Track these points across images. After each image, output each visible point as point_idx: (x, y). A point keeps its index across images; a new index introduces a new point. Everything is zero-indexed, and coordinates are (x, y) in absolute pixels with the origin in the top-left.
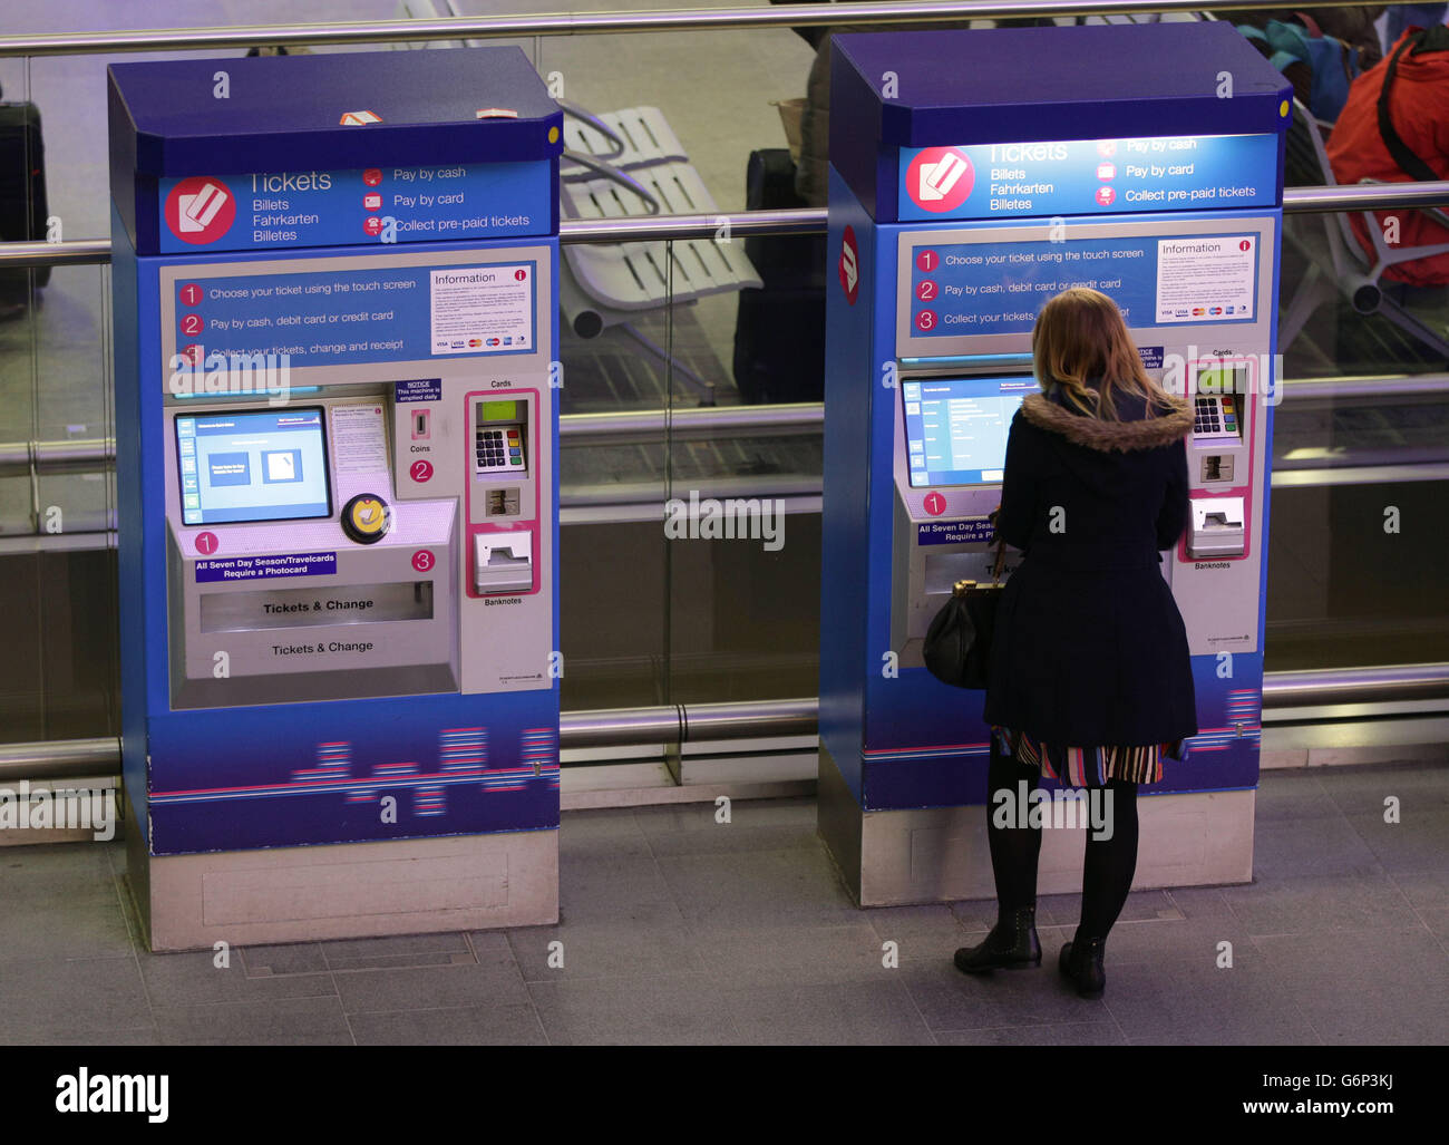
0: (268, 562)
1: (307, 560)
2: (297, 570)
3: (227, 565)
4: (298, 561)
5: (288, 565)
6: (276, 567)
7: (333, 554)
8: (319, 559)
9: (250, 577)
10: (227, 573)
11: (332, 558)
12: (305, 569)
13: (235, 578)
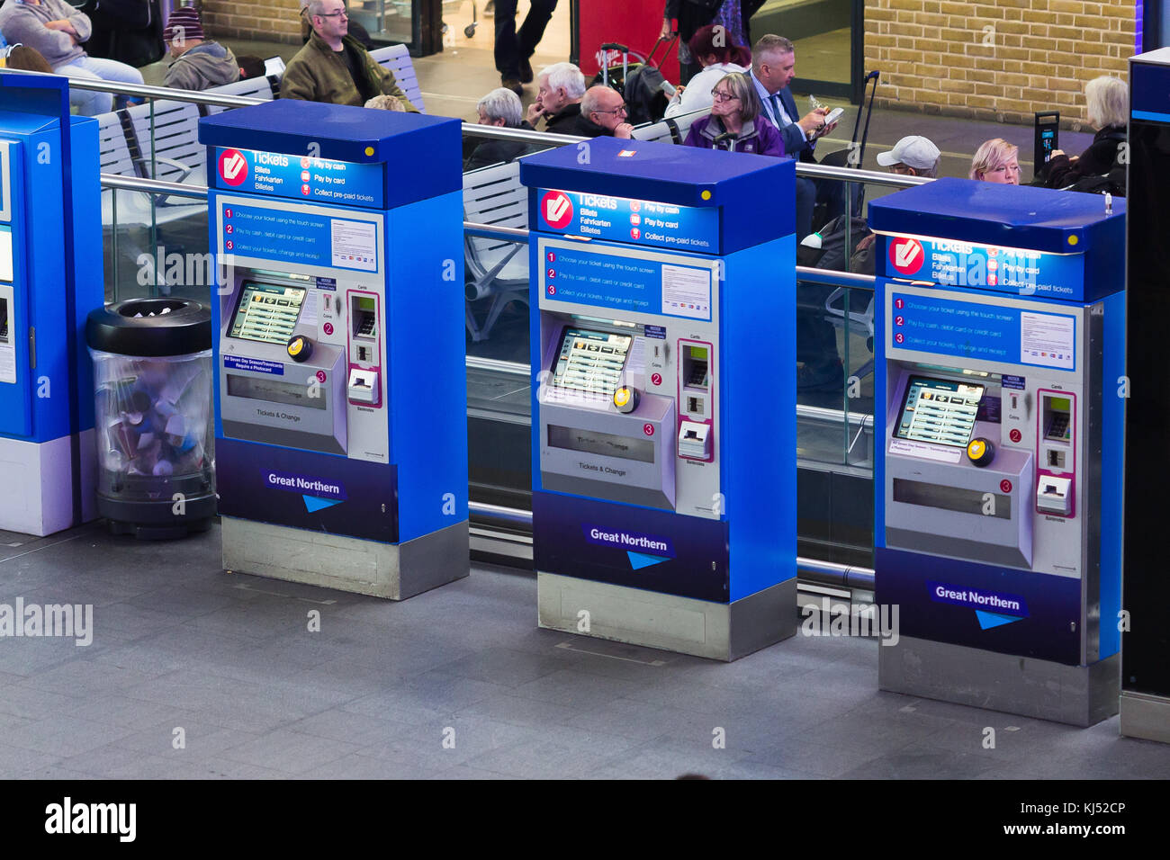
0: (255, 363)
1: (271, 365)
2: (267, 370)
3: (237, 360)
4: (267, 364)
5: (263, 366)
6: (258, 366)
7: (282, 364)
8: (277, 366)
9: (247, 369)
10: (237, 365)
11: (281, 367)
12: (270, 370)
13: (240, 368)
